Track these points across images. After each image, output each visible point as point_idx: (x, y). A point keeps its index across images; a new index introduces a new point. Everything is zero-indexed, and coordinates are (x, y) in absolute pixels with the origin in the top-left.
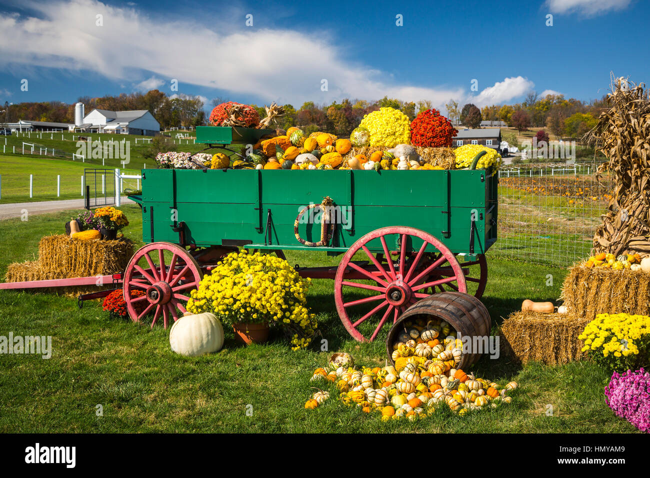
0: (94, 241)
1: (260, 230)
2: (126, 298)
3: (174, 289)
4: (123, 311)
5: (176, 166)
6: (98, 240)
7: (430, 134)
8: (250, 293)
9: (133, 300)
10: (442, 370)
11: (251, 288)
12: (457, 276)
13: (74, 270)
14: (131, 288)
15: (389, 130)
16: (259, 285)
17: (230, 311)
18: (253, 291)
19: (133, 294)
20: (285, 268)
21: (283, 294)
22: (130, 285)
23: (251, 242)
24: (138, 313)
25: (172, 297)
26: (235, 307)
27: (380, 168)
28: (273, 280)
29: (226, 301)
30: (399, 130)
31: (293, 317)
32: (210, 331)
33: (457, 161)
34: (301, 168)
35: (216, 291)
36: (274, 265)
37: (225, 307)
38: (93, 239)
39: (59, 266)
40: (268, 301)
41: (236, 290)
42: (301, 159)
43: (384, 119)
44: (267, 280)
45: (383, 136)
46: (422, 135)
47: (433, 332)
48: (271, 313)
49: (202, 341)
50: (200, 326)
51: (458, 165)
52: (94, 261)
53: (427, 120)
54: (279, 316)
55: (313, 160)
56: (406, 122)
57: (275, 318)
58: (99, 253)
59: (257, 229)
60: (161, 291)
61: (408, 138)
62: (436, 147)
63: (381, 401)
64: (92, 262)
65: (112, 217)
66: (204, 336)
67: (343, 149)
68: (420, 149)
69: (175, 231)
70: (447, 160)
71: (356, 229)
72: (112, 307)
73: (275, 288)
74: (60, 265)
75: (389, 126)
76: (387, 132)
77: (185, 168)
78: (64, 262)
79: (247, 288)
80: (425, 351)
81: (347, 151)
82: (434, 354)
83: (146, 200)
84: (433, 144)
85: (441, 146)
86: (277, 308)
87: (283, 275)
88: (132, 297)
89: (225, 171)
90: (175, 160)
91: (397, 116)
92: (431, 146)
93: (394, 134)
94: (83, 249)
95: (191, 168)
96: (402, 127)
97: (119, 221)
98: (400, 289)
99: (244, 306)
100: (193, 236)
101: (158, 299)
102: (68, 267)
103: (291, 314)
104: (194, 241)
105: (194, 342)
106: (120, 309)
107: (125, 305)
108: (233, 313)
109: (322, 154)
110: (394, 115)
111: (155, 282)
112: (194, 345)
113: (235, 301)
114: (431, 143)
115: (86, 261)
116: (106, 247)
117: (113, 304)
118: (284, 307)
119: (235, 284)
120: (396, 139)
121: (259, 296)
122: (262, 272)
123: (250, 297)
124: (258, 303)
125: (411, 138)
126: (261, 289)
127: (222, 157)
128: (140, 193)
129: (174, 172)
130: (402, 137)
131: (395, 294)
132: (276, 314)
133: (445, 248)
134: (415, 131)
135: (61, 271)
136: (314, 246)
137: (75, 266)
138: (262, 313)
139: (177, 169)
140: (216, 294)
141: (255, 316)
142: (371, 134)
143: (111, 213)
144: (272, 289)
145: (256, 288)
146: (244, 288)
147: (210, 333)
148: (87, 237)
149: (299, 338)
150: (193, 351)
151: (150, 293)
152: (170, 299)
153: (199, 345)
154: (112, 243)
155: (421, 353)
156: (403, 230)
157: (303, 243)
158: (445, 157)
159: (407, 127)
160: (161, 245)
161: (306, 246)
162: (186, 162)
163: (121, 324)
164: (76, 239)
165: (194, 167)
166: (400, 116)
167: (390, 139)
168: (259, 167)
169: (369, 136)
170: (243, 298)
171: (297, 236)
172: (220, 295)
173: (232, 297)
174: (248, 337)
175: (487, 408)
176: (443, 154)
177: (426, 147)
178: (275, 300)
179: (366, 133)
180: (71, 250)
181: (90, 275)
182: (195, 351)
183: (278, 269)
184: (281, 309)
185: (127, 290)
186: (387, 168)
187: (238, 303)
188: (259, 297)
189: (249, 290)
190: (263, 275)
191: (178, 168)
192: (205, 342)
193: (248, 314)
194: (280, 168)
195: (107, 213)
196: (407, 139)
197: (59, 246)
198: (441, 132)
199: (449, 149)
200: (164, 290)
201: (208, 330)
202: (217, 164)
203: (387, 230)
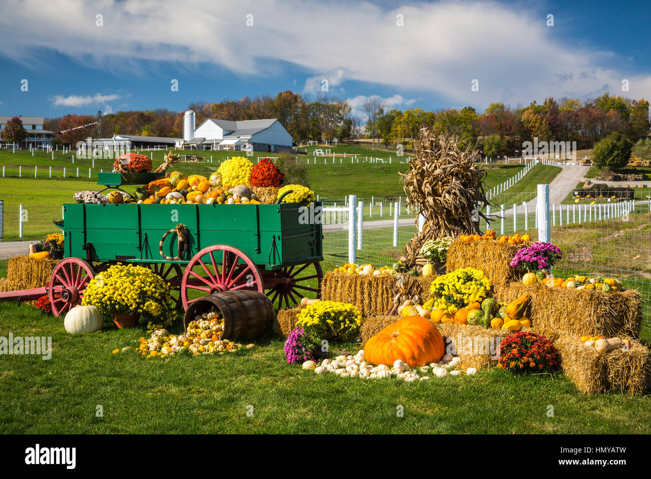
1: (140, 248)
2: (51, 300)
4: (49, 309)
5: (86, 202)
6: (47, 259)
7: (261, 178)
8: (114, 290)
9: (55, 301)
10: (207, 335)
11: (115, 287)
12: (257, 280)
13: (30, 283)
15: (234, 174)
16: (121, 285)
17: (102, 303)
18: (116, 289)
19: (56, 297)
20: (144, 274)
21: (138, 292)
22: (53, 290)
23: (135, 258)
24: (58, 310)
25: (78, 297)
26: (103, 300)
27: (215, 203)
28: (132, 283)
29: (98, 296)
30: (242, 174)
31: (144, 308)
34: (166, 203)
36: (135, 272)
37: (98, 300)
38: (43, 258)
39: (20, 280)
40: (126, 296)
41: (105, 288)
42: (168, 196)
43: (231, 166)
44: (128, 282)
45: (230, 178)
46: (256, 178)
47: (213, 313)
48: (128, 305)
49: (82, 323)
50: (82, 313)
53: (261, 167)
54: (133, 307)
55: (177, 197)
56: (249, 168)
57: (131, 308)
58: (47, 270)
59: (138, 248)
60: (70, 293)
61: (249, 180)
62: (265, 187)
63: (153, 349)
64: (42, 277)
65: (58, 241)
67: (202, 188)
68: (255, 189)
69: (84, 249)
70: (272, 196)
71: (201, 247)
72: (41, 305)
73: (132, 288)
75: (234, 172)
76: (232, 176)
77: (92, 203)
78: (24, 277)
79: (112, 287)
80: (204, 325)
81: (205, 190)
82: (210, 327)
83: (66, 227)
85: (268, 186)
86: (132, 301)
87: (140, 279)
88: (54, 299)
89: (117, 205)
90: (86, 197)
91: (242, 164)
92: (261, 186)
93: (238, 177)
94: (36, 267)
95: (97, 203)
96: (245, 171)
97: (63, 245)
98: (218, 289)
99: (110, 299)
100: (97, 254)
102: (27, 281)
103: (144, 306)
104: (98, 257)
105: (77, 324)
106: (46, 308)
107: (50, 304)
109: (188, 192)
110: (239, 163)
111: (69, 286)
112: (77, 326)
113: (105, 295)
114: (262, 184)
115: (38, 276)
117: (42, 304)
118: (137, 301)
119: (106, 284)
120: (239, 181)
121: (120, 292)
122: (126, 277)
123: (114, 293)
124: (119, 298)
126: (122, 288)
127: (115, 195)
128: (63, 222)
129: (84, 205)
130: (244, 179)
132: (131, 306)
133: (249, 260)
134: (253, 175)
135: (22, 284)
136: (172, 260)
137: (31, 280)
138: (122, 305)
139: (86, 204)
141: (117, 307)
142: (223, 177)
143: (57, 238)
144: (130, 288)
145: (119, 287)
147: (88, 318)
148: (39, 257)
149: (152, 325)
150: (76, 331)
151: (63, 294)
152: (78, 299)
153: (80, 326)
155: (201, 326)
156: (224, 247)
157: (165, 258)
158: (270, 195)
159: (248, 172)
160: (72, 260)
161: (167, 260)
162: (93, 198)
163: (47, 318)
164: (32, 259)
165: (99, 203)
166: (244, 164)
167: (235, 180)
168: (139, 202)
169: (222, 179)
170: (109, 294)
171: (161, 252)
172: (95, 292)
173: (102, 293)
174: (120, 324)
175: (216, 354)
176: (269, 193)
177: (258, 187)
178: (132, 296)
179: (220, 176)
180: (28, 267)
182: (78, 330)
183: (139, 274)
184: (137, 303)
185: (51, 293)
186: (220, 203)
189: (114, 289)
190: (126, 279)
192: (84, 324)
193: (113, 305)
194: (154, 203)
195: (54, 238)
196: (247, 181)
198: (268, 175)
199: (273, 188)
200: (72, 292)
201: (87, 316)
202: (112, 200)
203: (213, 248)
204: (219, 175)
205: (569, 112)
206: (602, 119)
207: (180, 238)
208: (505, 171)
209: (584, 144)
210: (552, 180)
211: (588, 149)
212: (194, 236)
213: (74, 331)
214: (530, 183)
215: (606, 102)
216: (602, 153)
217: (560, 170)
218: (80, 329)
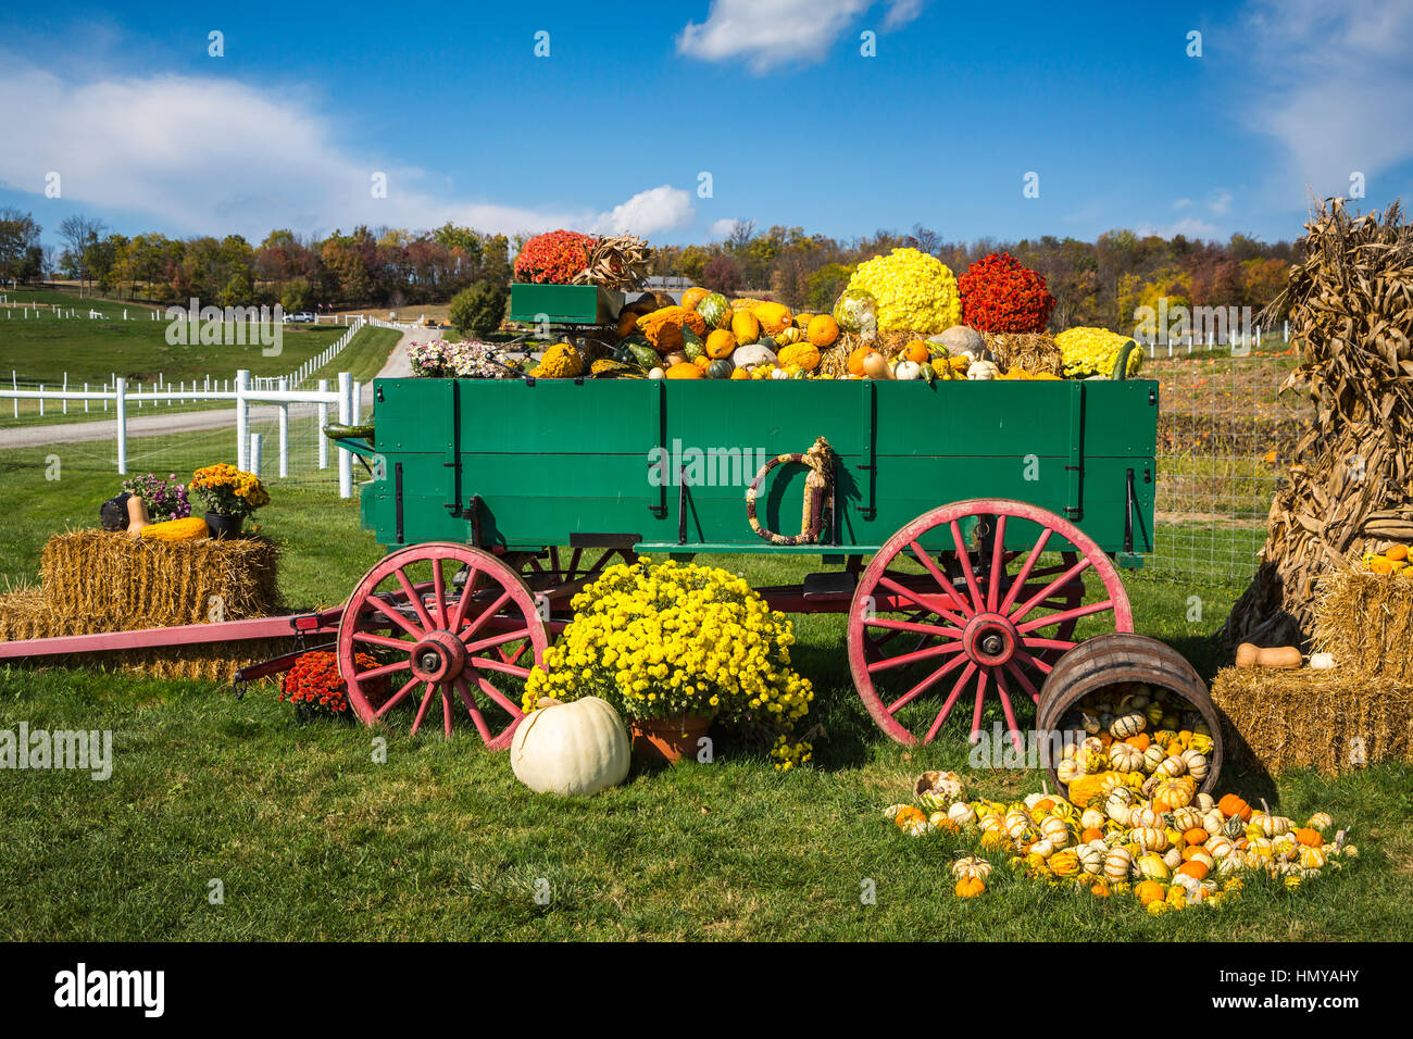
0: (199, 542)
1: (662, 510)
2: (346, 671)
3: (472, 647)
4: (340, 701)
5: (460, 373)
6: (207, 540)
7: (1008, 306)
8: (703, 651)
9: (361, 676)
11: (705, 639)
12: (1115, 601)
13: (146, 611)
14: (358, 647)
15: (922, 297)
18: (709, 646)
21: (767, 650)
22: (355, 642)
23: (642, 539)
25: (467, 664)
26: (674, 682)
27: (934, 376)
28: (740, 620)
29: (651, 671)
31: (786, 698)
32: (613, 738)
33: (1066, 362)
34: (756, 376)
35: (621, 649)
38: (194, 538)
39: (101, 603)
40: (740, 668)
41: (672, 645)
42: (742, 357)
43: (909, 273)
44: (730, 621)
45: (909, 308)
46: (990, 308)
47: (1135, 718)
48: (748, 692)
49: (599, 760)
51: (1070, 369)
52: (201, 589)
54: (762, 697)
55: (770, 358)
56: (950, 280)
57: (756, 702)
58: (214, 571)
59: (655, 509)
60: (446, 652)
62: (1018, 331)
63: (1122, 871)
64: (195, 594)
65: (239, 487)
66: (604, 750)
67: (820, 335)
68: (987, 338)
69: (460, 517)
70: (1045, 359)
71: (878, 505)
72: (314, 692)
73: (749, 638)
74: (106, 600)
75: (922, 288)
76: (917, 300)
77: (481, 376)
78: (117, 593)
80: (1134, 760)
81: (833, 340)
82: (1149, 763)
84: (1013, 327)
85: (1030, 330)
86: (758, 681)
88: (359, 669)
89: (579, 383)
90: (457, 359)
91: (933, 268)
92: (1010, 331)
93: (931, 305)
94: (171, 561)
95: (493, 376)
96: (945, 289)
97: (255, 496)
98: (1000, 630)
99: (692, 681)
100: (499, 527)
101: (442, 671)
102: (128, 603)
103: (783, 692)
104: (502, 539)
106: (334, 698)
107: (343, 687)
108: (662, 696)
109: (780, 347)
110: (925, 264)
111: (426, 633)
112: (582, 772)
113: (672, 668)
114: (1010, 323)
115: (178, 589)
116: (232, 556)
117: (317, 686)
118: (769, 677)
119: (665, 632)
120: (934, 315)
121: (723, 656)
122: (717, 604)
123: (704, 660)
124: (723, 672)
125: (963, 313)
126: (723, 641)
127: (571, 352)
128: (362, 433)
129: (456, 385)
130: (947, 311)
131: (991, 641)
132: (756, 695)
133: (1090, 542)
134: (971, 300)
135: (108, 613)
136: (791, 544)
137: (148, 601)
138: (728, 694)
139: (461, 380)
140: (624, 655)
141: (714, 701)
142: (881, 305)
143: (237, 478)
144: (743, 639)
145: (712, 638)
146: (691, 641)
147: (613, 743)
148: (177, 534)
149: (792, 744)
150: (579, 785)
151: (418, 658)
152: (463, 670)
154: (242, 546)
155: (1126, 764)
156: (1000, 507)
157: (768, 539)
158: (1040, 354)
159: (954, 292)
160: (439, 550)
161: (774, 544)
162: (481, 362)
163: (336, 730)
164: (150, 540)
165: (500, 375)
166: (938, 268)
167: (923, 314)
168: (655, 374)
169: (877, 308)
170: (691, 660)
171: (754, 523)
172: (636, 659)
173: (664, 661)
174: (672, 748)
176: (1036, 348)
177: (998, 332)
178: (755, 664)
179: (871, 303)
180: (137, 564)
181: (189, 620)
182: (585, 782)
184: (767, 683)
185: (346, 653)
186: (947, 377)
187: (678, 674)
188: (724, 658)
189: (702, 646)
191: (466, 376)
192: (604, 762)
194: (704, 377)
195: (225, 479)
196: (956, 316)
197: (101, 557)
198: (1031, 301)
199: (1047, 337)
200: (452, 649)
201: (609, 736)
202: (562, 366)
203: (966, 508)
204: (870, 299)
205: (395, 248)
206: (442, 261)
207: (815, 479)
208: (317, 335)
209: (417, 298)
210: (392, 350)
211: (424, 304)
212: (853, 471)
213: (573, 787)
214: (359, 354)
215: (450, 236)
216: (465, 311)
217: (400, 335)
218: (593, 778)
